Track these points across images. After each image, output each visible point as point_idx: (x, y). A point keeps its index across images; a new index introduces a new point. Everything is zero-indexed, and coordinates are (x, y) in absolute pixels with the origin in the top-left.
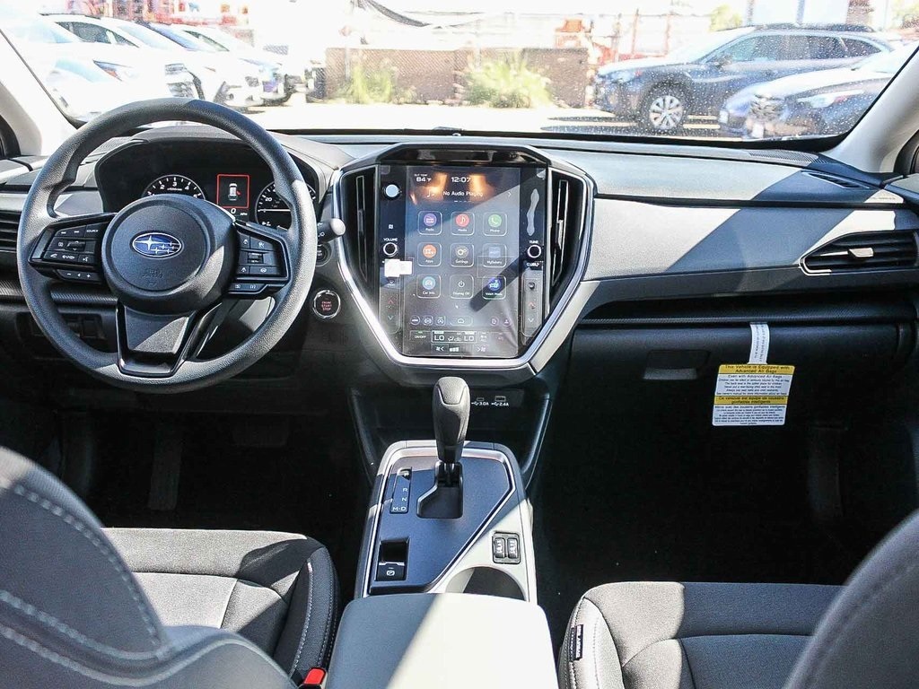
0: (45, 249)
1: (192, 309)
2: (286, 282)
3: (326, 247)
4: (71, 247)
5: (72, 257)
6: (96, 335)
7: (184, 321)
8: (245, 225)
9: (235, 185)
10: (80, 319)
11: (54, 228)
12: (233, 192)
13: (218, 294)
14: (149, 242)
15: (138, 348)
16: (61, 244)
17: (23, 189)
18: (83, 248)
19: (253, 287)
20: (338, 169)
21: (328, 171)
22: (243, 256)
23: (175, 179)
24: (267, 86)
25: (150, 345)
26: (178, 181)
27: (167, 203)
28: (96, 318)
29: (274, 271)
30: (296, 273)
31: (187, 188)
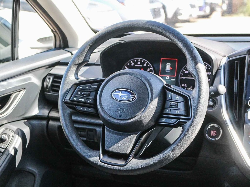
0: (72, 96)
1: (139, 131)
2: (189, 119)
3: (215, 100)
4: (84, 95)
5: (83, 100)
6: (94, 140)
7: (134, 137)
8: (170, 86)
9: (170, 64)
10: (87, 130)
11: (77, 85)
12: (168, 67)
13: (153, 123)
14: (120, 94)
15: (110, 149)
16: (79, 93)
17: (66, 64)
18: (89, 95)
19: (172, 121)
20: (225, 56)
21: (220, 57)
22: (168, 103)
23: (139, 60)
24: (201, 8)
25: (116, 148)
26: (141, 61)
27: (131, 74)
28: (94, 131)
29: (183, 113)
30: (195, 115)
31: (145, 65)
